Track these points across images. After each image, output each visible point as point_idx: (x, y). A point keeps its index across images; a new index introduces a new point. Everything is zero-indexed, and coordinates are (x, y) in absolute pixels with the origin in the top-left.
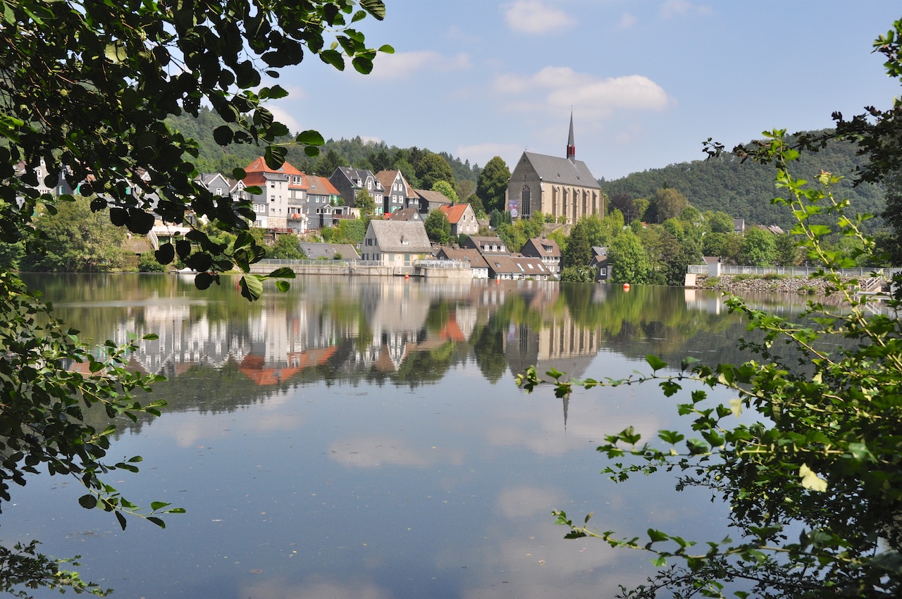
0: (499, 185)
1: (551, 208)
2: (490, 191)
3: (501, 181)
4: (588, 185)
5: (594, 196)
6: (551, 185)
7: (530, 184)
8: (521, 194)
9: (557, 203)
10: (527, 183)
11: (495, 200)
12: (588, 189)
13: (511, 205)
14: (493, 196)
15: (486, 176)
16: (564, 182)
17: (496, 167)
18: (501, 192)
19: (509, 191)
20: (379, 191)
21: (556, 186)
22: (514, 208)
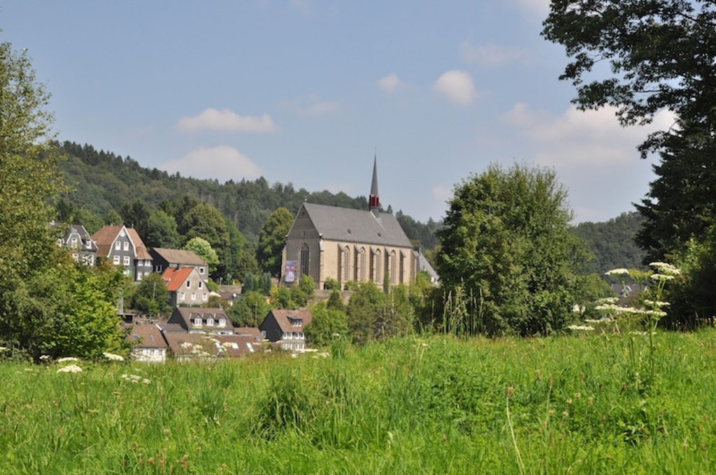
0: (277, 242)
1: (336, 271)
2: (266, 250)
3: (279, 238)
4: (393, 243)
5: (402, 257)
6: (336, 243)
7: (310, 242)
8: (300, 254)
9: (343, 264)
10: (306, 241)
11: (272, 261)
12: (394, 248)
13: (288, 267)
14: (270, 256)
15: (266, 231)
16: (356, 239)
17: (279, 221)
18: (278, 251)
19: (287, 250)
20: (89, 250)
21: (343, 245)
22: (291, 270)
